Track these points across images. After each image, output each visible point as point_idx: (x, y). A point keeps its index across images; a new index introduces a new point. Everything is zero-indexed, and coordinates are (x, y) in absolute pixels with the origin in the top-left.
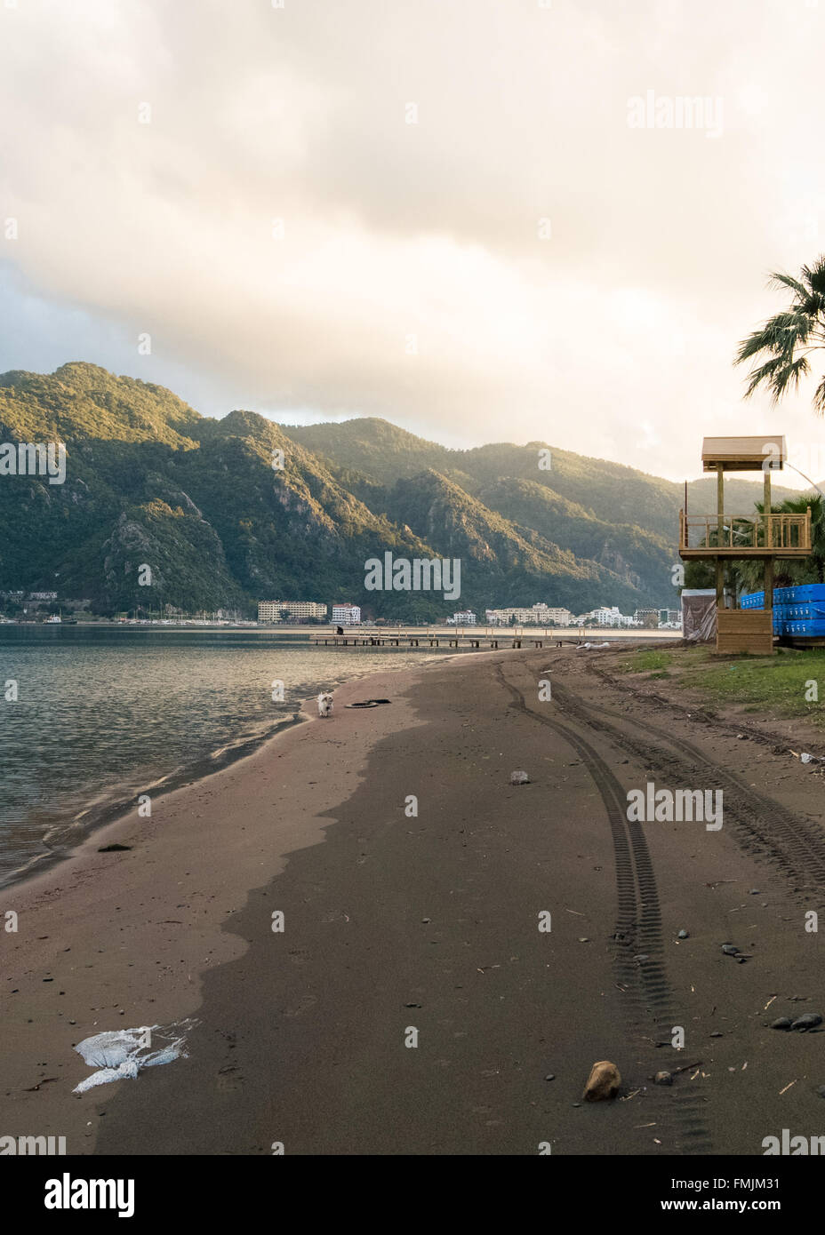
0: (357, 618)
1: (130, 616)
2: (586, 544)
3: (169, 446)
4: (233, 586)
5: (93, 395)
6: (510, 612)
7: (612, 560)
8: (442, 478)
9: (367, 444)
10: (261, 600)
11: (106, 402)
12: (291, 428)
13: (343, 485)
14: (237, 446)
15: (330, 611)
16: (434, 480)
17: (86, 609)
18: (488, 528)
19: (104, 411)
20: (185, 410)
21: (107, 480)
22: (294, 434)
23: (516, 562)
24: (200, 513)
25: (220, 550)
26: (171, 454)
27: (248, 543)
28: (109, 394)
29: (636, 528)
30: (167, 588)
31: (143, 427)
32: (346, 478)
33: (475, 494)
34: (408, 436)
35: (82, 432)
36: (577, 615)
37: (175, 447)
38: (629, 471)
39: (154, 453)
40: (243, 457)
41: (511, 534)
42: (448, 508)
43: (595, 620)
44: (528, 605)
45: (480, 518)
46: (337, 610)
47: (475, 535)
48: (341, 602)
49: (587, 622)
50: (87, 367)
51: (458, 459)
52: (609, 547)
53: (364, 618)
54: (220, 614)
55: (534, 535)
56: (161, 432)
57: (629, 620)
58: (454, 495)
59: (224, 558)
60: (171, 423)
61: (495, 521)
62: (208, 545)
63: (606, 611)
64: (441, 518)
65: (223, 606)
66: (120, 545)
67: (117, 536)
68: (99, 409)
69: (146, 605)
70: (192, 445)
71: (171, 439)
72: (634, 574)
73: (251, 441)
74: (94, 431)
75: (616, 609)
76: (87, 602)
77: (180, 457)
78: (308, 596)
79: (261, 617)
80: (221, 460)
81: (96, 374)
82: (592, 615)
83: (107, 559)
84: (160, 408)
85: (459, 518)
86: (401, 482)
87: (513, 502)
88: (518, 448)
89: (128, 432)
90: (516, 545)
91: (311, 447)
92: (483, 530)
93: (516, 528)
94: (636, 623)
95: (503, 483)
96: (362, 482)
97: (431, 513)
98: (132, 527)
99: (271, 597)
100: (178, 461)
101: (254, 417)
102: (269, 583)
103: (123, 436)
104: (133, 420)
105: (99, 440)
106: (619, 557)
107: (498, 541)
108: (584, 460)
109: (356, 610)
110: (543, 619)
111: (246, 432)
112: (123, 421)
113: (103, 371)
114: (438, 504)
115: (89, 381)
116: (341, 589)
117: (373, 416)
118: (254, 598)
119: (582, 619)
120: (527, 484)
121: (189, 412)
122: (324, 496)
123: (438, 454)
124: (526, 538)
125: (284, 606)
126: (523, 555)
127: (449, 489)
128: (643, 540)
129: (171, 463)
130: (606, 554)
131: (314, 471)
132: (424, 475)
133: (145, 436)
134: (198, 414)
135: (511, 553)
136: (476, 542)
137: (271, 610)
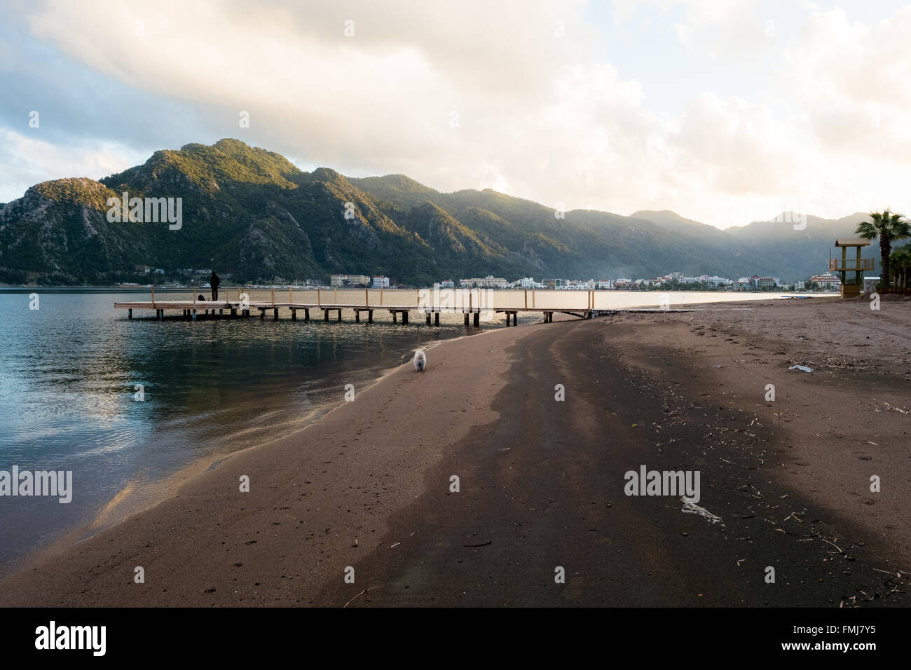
0: (387, 284)
1: (254, 284)
2: (514, 243)
3: (281, 186)
4: (316, 266)
5: (236, 157)
6: (474, 280)
7: (528, 252)
8: (436, 206)
9: (396, 189)
10: (332, 274)
11: (244, 161)
12: (353, 180)
13: (381, 210)
14: (319, 186)
15: (372, 280)
16: (432, 208)
17: (228, 279)
18: (461, 234)
19: (242, 166)
20: (291, 167)
21: (243, 205)
22: (354, 182)
23: (477, 253)
24: (298, 225)
25: (309, 246)
26: (281, 191)
27: (325, 242)
28: (245, 157)
29: (541, 235)
30: (277, 267)
31: (265, 176)
32: (383, 206)
33: (455, 216)
34: (418, 184)
35: (228, 178)
36: (510, 282)
37: (284, 187)
38: (537, 205)
39: (272, 190)
40: (323, 193)
41: (474, 238)
42: (439, 223)
43: (520, 285)
44: (483, 277)
45: (457, 229)
46: (376, 279)
47: (454, 238)
48: (378, 275)
49: (516, 286)
50: (234, 141)
51: (445, 198)
52: (527, 246)
53: (391, 284)
54: (308, 282)
55: (487, 239)
56: (275, 177)
57: (539, 285)
58: (443, 216)
59: (311, 251)
60: (283, 174)
61: (466, 231)
62: (302, 243)
63: (526, 279)
64: (435, 229)
65: (310, 277)
66: (249, 242)
67: (248, 237)
68: (239, 165)
69: (263, 277)
70: (294, 186)
71: (282, 183)
72: (540, 260)
73: (328, 184)
74: (236, 177)
75: (531, 279)
76: (229, 275)
77: (287, 193)
78: (360, 272)
79: (332, 283)
80: (310, 195)
81: (241, 146)
82: (519, 282)
83: (242, 250)
84: (277, 166)
85: (445, 229)
86: (413, 209)
87: (475, 221)
88: (478, 192)
89: (256, 178)
90: (476, 244)
91: (364, 190)
92: (458, 235)
93: (476, 235)
94: (543, 286)
95: (470, 210)
96: (392, 209)
97: (430, 226)
98: (256, 232)
99: (338, 272)
100: (286, 195)
101: (330, 171)
102: (338, 264)
103: (253, 180)
104: (259, 171)
105: (239, 182)
106: (532, 251)
107: (467, 242)
108: (513, 199)
109: (387, 280)
110: (491, 284)
111: (326, 179)
112: (254, 172)
113: (243, 143)
114: (434, 221)
115: (235, 149)
116: (379, 268)
117: (399, 173)
118: (329, 273)
119: (513, 284)
120: (482, 211)
121: (294, 168)
122: (369, 216)
123: (433, 194)
124: (482, 240)
125: (346, 278)
126: (480, 249)
127: (440, 213)
128: (545, 241)
129: (282, 196)
130: (525, 249)
131: (364, 202)
132: (426, 205)
133: (266, 181)
134: (299, 169)
135: (474, 248)
136: (455, 242)
137: (338, 279)
